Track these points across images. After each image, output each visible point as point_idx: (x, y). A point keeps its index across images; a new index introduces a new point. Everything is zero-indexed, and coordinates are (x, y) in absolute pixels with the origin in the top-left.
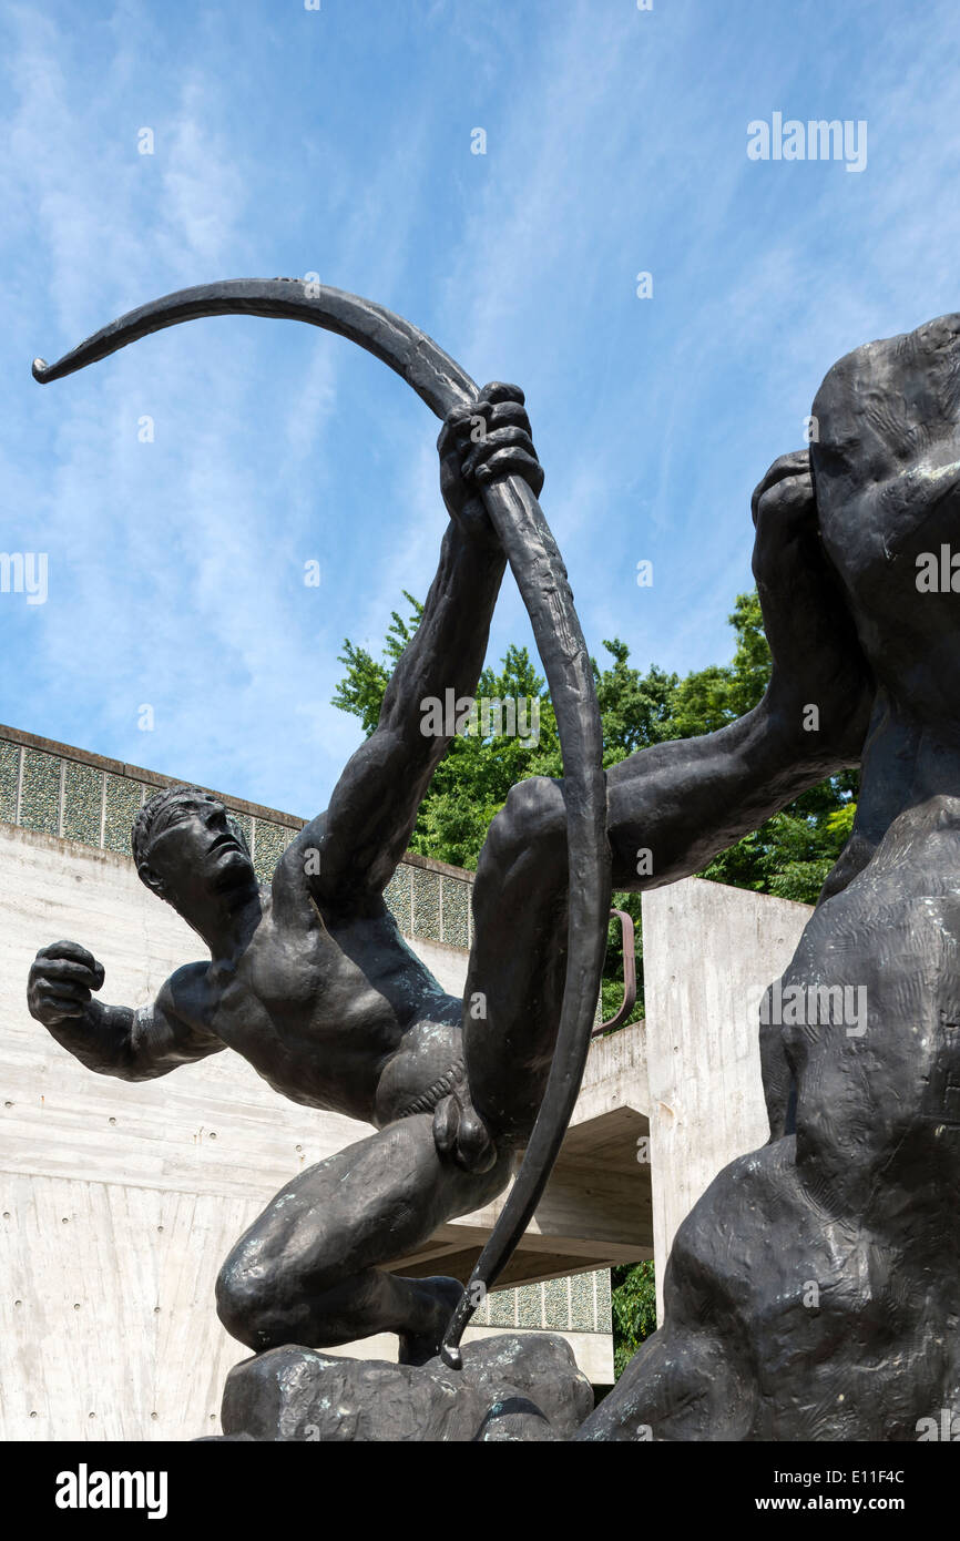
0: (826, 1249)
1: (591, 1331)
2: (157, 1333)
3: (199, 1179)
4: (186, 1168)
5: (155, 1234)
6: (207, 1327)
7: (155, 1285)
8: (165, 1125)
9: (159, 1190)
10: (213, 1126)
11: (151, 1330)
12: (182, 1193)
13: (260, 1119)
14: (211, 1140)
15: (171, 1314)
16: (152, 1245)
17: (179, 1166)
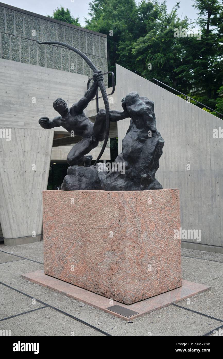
2: (25, 156)
3: (31, 126)
4: (29, 124)
5: (24, 137)
6: (34, 155)
7: (24, 147)
8: (24, 116)
9: (24, 129)
10: (33, 116)
11: (24, 155)
12: (28, 129)
13: (41, 113)
14: (33, 118)
15: (27, 152)
16: (23, 139)
17: (27, 124)
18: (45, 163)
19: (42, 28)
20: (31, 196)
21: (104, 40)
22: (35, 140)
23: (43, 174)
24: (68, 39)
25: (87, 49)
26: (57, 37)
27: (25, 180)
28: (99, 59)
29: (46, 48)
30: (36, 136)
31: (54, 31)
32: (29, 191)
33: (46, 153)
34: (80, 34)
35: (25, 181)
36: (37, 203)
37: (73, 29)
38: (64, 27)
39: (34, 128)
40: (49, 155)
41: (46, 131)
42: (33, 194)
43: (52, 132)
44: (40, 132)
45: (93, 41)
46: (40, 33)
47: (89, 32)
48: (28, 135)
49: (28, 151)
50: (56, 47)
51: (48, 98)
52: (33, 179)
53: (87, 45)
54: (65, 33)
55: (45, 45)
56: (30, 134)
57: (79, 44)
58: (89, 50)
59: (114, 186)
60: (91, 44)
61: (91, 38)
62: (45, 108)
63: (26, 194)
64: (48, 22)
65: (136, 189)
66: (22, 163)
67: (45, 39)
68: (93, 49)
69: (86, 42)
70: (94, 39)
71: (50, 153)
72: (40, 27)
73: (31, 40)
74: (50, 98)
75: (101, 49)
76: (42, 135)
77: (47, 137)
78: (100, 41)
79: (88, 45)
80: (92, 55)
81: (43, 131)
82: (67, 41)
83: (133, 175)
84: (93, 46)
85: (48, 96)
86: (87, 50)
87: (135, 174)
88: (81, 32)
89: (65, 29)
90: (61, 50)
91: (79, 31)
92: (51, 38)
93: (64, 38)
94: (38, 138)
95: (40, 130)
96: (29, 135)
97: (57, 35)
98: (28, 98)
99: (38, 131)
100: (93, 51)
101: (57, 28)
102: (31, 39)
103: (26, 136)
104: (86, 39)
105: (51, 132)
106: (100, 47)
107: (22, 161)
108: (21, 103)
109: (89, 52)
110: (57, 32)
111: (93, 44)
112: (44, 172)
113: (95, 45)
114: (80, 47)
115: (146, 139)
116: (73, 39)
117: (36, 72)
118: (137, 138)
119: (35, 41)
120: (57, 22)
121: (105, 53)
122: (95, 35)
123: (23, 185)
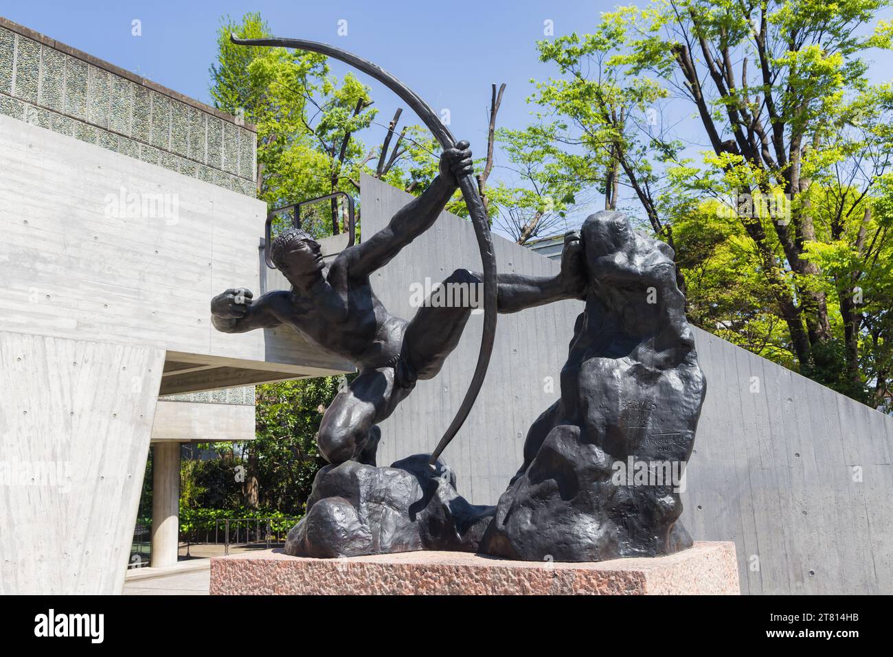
0: (595, 455)
1: (242, 404)
2: (71, 428)
3: (98, 333)
4: (90, 326)
5: (71, 367)
6: (100, 423)
7: (71, 398)
8: (78, 300)
9: (75, 340)
10: (106, 301)
11: (68, 425)
12: (87, 341)
13: (133, 296)
14: (105, 310)
15: (80, 416)
16: (69, 374)
17: (86, 325)
18: (134, 452)
19: (90, 87)
20: (81, 560)
21: (249, 139)
22: (108, 376)
23: (127, 486)
24: (160, 124)
25: (206, 153)
26: (131, 114)
27: (66, 508)
28: (236, 181)
29: (98, 139)
30: (111, 366)
31: (123, 99)
32: (77, 546)
33: (139, 419)
34: (190, 115)
35: (66, 512)
36: (100, 583)
37: (173, 100)
38: (152, 93)
39: (105, 340)
40: (147, 425)
41: (142, 351)
42: (87, 553)
43: (159, 355)
44: (123, 354)
45: (223, 136)
46: (85, 98)
47: (213, 113)
48: (86, 362)
49: (82, 410)
50: (126, 139)
51: (153, 253)
52: (93, 502)
53: (206, 144)
54: (152, 108)
55: (96, 131)
56: (93, 357)
57: (188, 139)
58: (212, 156)
59: (559, 543)
60: (218, 144)
61: (219, 129)
62: (144, 280)
63: (65, 556)
64: (109, 74)
65: (637, 550)
66: (59, 450)
67: (97, 115)
68: (222, 154)
69: (206, 136)
70: (226, 131)
71: (149, 417)
72: (85, 84)
73: (58, 113)
74: (159, 254)
75: (242, 158)
76: (128, 362)
77: (144, 369)
78: (241, 138)
79: (211, 144)
80: (219, 169)
81: (134, 350)
82: (158, 129)
83: (622, 501)
84: (223, 149)
85: (155, 246)
86: (206, 157)
87: (631, 494)
88: (195, 111)
89: (152, 99)
90: (140, 148)
91: (189, 108)
92: (113, 116)
93: (150, 120)
94: (117, 371)
95: (124, 347)
96: (91, 360)
97: (131, 110)
98: (95, 245)
99: (119, 349)
100: (223, 161)
101: (132, 93)
102: (57, 110)
103: (79, 363)
104: (207, 128)
105: (156, 355)
106: (239, 153)
107: (59, 443)
108: (72, 259)
109: (212, 162)
110: (132, 102)
111: (223, 143)
112: (127, 479)
113: (227, 146)
114: (189, 146)
115: (659, 371)
116: (171, 124)
117: (124, 174)
118: (635, 365)
119: (68, 118)
120: (132, 79)
121: (251, 169)
122: (228, 124)
123: (58, 525)
